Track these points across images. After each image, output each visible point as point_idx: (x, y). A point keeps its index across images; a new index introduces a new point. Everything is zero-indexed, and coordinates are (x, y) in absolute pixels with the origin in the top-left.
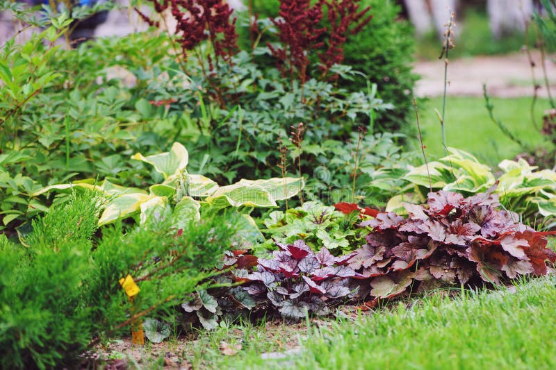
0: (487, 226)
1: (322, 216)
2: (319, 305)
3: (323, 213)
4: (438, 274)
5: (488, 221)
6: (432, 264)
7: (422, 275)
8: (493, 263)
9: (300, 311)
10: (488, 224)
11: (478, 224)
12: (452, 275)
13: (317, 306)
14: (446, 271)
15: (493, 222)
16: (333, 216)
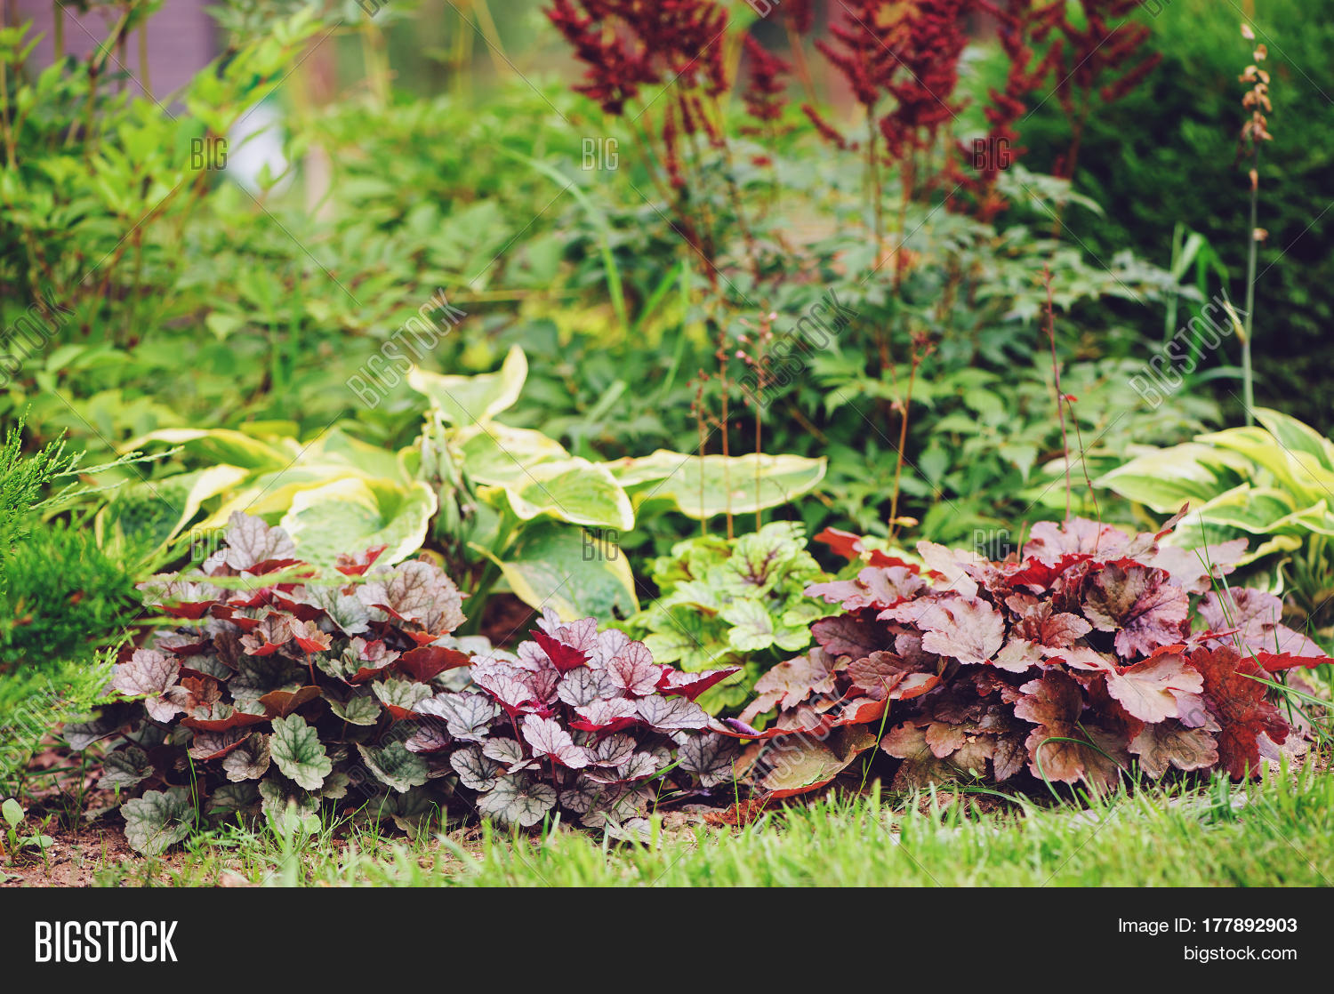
0: (1140, 626)
1: (765, 563)
2: (592, 797)
3: (770, 556)
4: (943, 745)
5: (1145, 612)
6: (941, 716)
7: (904, 745)
8: (1108, 731)
9: (527, 808)
10: (1143, 621)
11: (1114, 617)
12: (983, 752)
13: (586, 800)
14: (972, 740)
15: (1157, 615)
16: (795, 566)
